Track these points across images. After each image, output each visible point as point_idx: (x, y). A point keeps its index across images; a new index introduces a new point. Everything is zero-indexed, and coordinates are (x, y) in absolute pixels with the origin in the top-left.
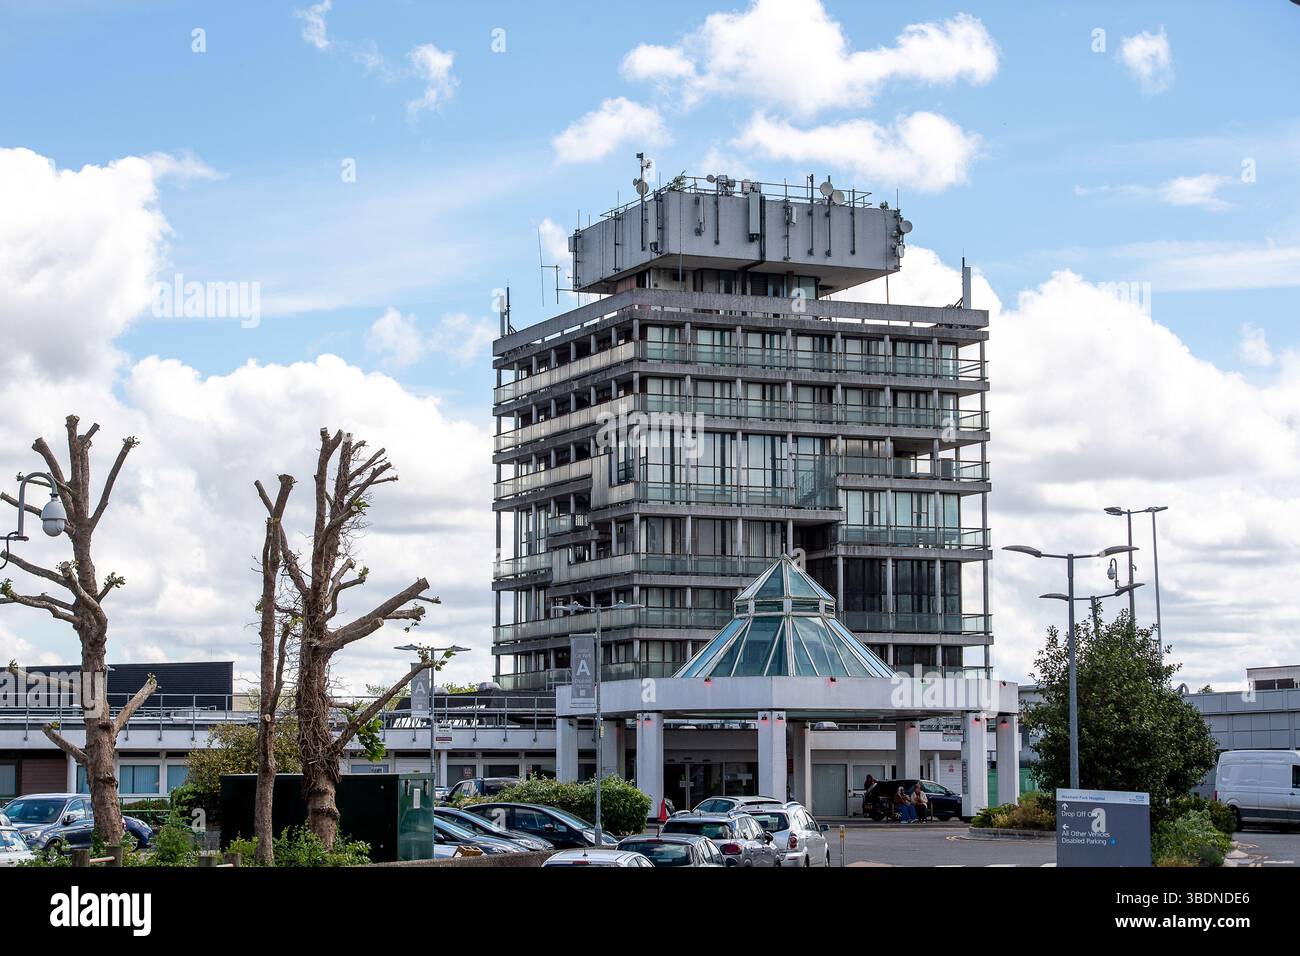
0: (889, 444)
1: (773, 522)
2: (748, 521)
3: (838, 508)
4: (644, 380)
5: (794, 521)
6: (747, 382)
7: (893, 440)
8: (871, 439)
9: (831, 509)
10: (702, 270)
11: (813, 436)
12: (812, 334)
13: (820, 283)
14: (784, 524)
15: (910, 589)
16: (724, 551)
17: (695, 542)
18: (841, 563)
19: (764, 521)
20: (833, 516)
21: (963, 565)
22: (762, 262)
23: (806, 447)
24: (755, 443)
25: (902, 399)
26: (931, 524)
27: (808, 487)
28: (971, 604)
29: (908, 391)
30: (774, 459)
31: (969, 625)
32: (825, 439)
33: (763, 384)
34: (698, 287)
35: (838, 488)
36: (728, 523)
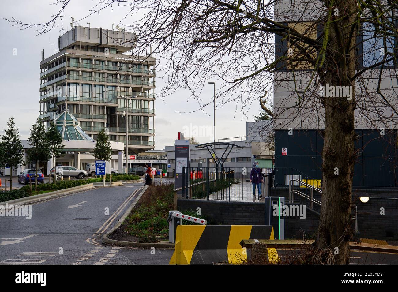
0: (131, 89)
1: (102, 106)
2: (95, 106)
3: (118, 103)
4: (69, 72)
5: (106, 106)
6: (95, 73)
7: (132, 87)
8: (127, 87)
9: (116, 103)
10: (87, 46)
11: (112, 86)
12: (113, 62)
13: (117, 50)
14: (104, 106)
15: (135, 122)
16: (89, 113)
17: (81, 111)
18: (118, 116)
19: (100, 106)
20: (116, 105)
21: (150, 117)
22: (101, 44)
23: (110, 88)
24: (98, 87)
25: (135, 78)
26: (141, 108)
27: (111, 98)
28: (150, 127)
29: (136, 76)
30: (103, 91)
31: (150, 131)
32: (116, 87)
33: (100, 73)
34: (87, 50)
35: (118, 98)
36: (91, 106)
